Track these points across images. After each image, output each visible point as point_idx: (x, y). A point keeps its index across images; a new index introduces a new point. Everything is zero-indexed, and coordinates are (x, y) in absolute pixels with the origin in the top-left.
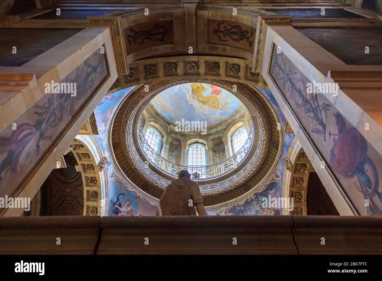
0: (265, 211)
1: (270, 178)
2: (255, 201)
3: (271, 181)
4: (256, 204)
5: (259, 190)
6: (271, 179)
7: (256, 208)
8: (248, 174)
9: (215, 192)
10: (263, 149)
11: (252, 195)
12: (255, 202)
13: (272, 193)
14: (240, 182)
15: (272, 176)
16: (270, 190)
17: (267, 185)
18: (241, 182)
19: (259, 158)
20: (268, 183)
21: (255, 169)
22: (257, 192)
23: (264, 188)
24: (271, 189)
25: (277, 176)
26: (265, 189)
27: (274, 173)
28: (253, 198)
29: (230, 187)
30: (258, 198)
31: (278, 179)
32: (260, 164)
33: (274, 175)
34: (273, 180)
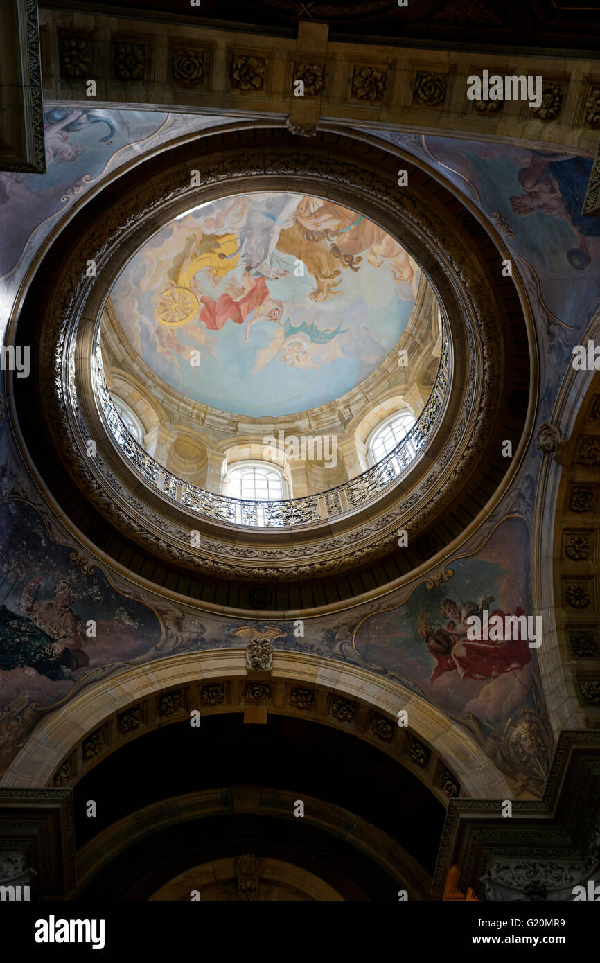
0: (64, 617)
1: (164, 603)
2: (79, 577)
3: (155, 606)
4: (71, 580)
5: (114, 580)
6: (162, 605)
7: (58, 587)
8: (153, 535)
9: (74, 441)
10: (249, 568)
11: (92, 562)
12: (74, 577)
13: (123, 623)
14: (123, 515)
15: (171, 607)
16: (129, 613)
17: (142, 600)
18: (123, 521)
19: (214, 562)
20: (146, 601)
21: (178, 554)
22: (107, 574)
23: (129, 594)
24: (133, 617)
25: (178, 623)
26: (127, 596)
27: (182, 612)
28: (85, 568)
29: (100, 487)
30: (90, 584)
31: (173, 629)
32: (199, 565)
33: (180, 615)
34: (163, 613)
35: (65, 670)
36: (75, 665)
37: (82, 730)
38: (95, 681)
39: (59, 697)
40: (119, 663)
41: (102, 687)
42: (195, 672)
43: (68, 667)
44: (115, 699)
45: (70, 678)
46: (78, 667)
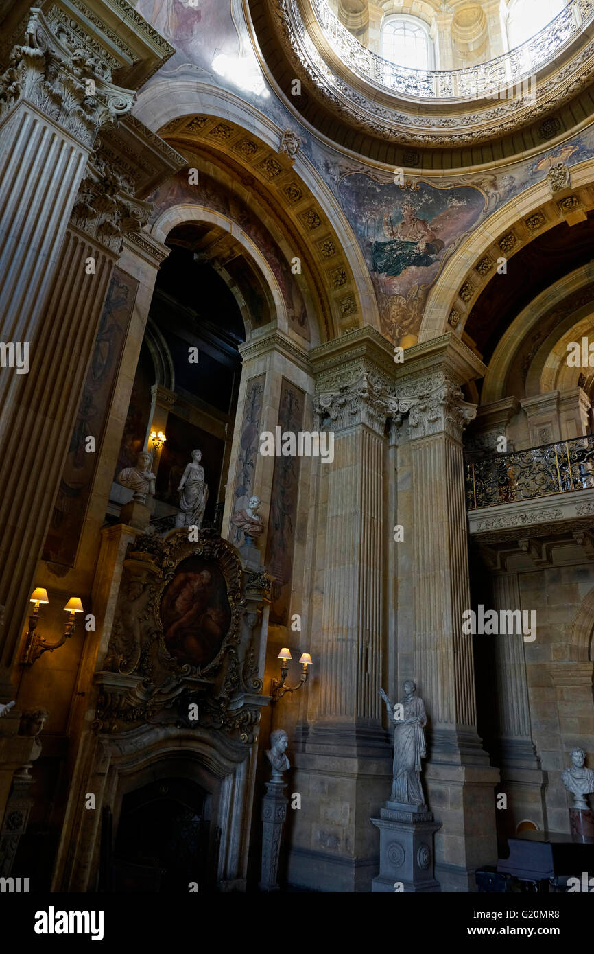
0: (415, 226)
1: (478, 177)
2: (412, 196)
3: (472, 183)
4: (408, 201)
5: (435, 182)
6: (476, 179)
7: (402, 210)
8: (445, 136)
9: (356, 114)
10: (528, 114)
11: (415, 181)
12: (409, 198)
13: (456, 207)
14: (418, 137)
15: (483, 176)
16: (457, 198)
17: (460, 184)
18: (420, 141)
19: (499, 126)
20: (464, 183)
21: (469, 138)
22: (429, 182)
23: (450, 186)
24: (460, 199)
25: (494, 185)
26: (449, 188)
27: (493, 175)
28: (412, 187)
29: (391, 130)
30: (421, 196)
31: (492, 191)
32: (489, 136)
33: (491, 178)
34: (479, 184)
35: (431, 256)
36: (436, 250)
37: (453, 289)
38: (452, 254)
39: (434, 275)
40: (463, 235)
41: (456, 257)
42: (514, 216)
43: (432, 254)
44: (467, 261)
45: (437, 260)
46: (439, 251)
